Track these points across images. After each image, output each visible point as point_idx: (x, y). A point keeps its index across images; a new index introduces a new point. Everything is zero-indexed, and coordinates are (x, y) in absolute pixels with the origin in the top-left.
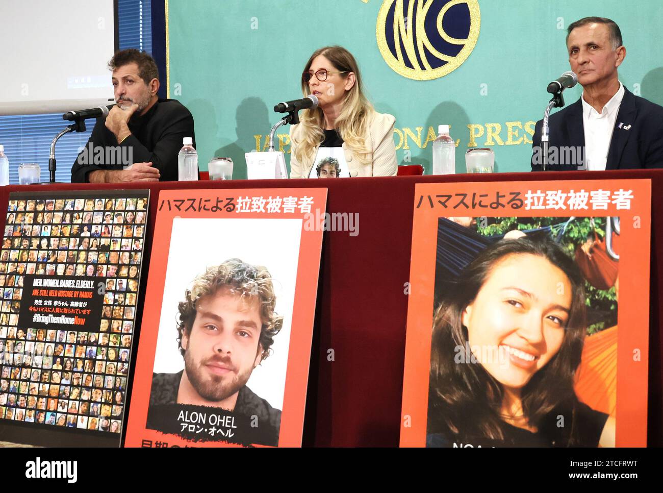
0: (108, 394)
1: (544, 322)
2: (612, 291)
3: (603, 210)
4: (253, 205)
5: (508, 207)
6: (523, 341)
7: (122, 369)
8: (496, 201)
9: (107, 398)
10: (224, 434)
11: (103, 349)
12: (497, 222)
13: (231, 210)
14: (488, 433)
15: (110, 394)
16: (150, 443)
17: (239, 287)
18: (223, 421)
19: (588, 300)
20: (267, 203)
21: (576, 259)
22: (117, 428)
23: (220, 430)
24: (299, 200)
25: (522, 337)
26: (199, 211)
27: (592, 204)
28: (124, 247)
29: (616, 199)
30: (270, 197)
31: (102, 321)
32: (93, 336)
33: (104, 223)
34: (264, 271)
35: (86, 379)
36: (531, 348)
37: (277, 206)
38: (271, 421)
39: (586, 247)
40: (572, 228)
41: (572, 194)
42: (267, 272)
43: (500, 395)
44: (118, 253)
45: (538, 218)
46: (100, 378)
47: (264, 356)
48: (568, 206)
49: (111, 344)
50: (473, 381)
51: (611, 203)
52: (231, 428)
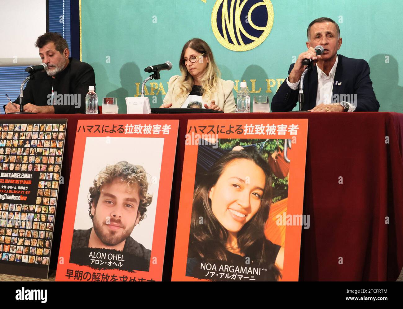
0: (41, 242)
1: (251, 196)
2: (286, 179)
3: (283, 135)
4: (135, 129)
5: (235, 133)
6: (240, 207)
7: (50, 226)
8: (229, 130)
9: (40, 244)
10: (117, 265)
11: (38, 215)
12: (229, 141)
13: (122, 132)
14: (219, 256)
15: (42, 242)
16: (72, 271)
17: (126, 178)
18: (116, 257)
19: (273, 184)
20: (143, 128)
21: (268, 162)
22: (46, 262)
23: (114, 263)
24: (162, 127)
25: (239, 205)
26: (102, 133)
27: (278, 132)
28: (51, 154)
29: (290, 129)
30: (145, 125)
31: (38, 198)
32: (32, 207)
33: (39, 139)
34: (141, 168)
35: (28, 233)
36: (243, 210)
37: (149, 130)
38: (145, 257)
39: (274, 156)
40: (267, 145)
41: (268, 126)
42: (143, 169)
43: (227, 237)
44: (48, 157)
45: (250, 139)
46: (36, 232)
47: (141, 219)
48: (266, 133)
49: (43, 212)
50: (213, 229)
51: (287, 131)
52: (121, 261)
